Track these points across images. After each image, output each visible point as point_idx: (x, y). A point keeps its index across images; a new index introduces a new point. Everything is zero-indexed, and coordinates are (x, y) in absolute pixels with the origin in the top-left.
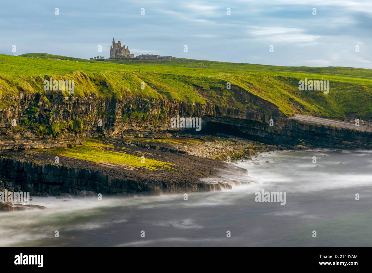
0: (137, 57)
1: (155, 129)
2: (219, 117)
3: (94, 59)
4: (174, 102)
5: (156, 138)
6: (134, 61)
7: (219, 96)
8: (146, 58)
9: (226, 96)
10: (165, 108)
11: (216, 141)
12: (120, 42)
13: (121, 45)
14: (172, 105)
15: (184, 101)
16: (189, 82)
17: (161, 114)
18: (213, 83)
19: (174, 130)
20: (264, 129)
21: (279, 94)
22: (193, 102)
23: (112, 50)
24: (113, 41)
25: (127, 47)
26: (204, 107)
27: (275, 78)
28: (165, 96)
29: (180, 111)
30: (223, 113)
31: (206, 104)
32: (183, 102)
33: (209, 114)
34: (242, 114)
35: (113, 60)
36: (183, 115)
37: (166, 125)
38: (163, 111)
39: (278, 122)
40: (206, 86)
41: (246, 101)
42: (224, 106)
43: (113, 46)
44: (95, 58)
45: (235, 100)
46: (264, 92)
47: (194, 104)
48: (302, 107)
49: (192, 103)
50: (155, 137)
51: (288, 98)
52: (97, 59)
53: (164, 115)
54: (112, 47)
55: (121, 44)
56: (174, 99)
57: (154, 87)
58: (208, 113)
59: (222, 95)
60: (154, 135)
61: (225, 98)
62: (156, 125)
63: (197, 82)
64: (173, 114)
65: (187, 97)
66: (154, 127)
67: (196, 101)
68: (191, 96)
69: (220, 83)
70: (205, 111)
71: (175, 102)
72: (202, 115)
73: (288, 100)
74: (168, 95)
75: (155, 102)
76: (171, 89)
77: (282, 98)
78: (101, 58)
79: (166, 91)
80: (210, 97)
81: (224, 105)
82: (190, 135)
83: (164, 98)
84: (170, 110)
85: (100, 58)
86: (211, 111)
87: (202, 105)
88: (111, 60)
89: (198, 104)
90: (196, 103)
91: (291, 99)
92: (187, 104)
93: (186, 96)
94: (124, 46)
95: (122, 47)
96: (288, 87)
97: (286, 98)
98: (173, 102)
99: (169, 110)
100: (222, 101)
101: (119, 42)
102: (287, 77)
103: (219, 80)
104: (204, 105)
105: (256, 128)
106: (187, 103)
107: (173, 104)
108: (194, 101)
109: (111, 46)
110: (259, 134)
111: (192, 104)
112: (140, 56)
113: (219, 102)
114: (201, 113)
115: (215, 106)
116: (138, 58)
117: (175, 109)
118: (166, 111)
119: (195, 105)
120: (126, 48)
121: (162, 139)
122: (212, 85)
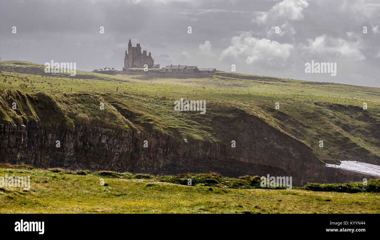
0: (163, 69)
8: (177, 71)
14: (152, 141)
22: (183, 137)
23: (127, 57)
24: (130, 44)
25: (150, 54)
26: (200, 145)
29: (164, 150)
31: (203, 141)
33: (208, 155)
38: (137, 149)
39: (309, 170)
43: (129, 51)
44: (101, 69)
53: (139, 155)
54: (128, 53)
55: (140, 48)
58: (206, 153)
65: (176, 130)
67: (188, 136)
70: (202, 151)
75: (124, 136)
84: (149, 148)
86: (211, 151)
89: (192, 141)
90: (188, 139)
93: (174, 129)
94: (145, 52)
95: (142, 53)
101: (138, 45)
104: (200, 142)
108: (186, 137)
109: (126, 52)
111: (182, 140)
112: (167, 68)
114: (197, 154)
115: (217, 144)
116: (165, 70)
117: (157, 147)
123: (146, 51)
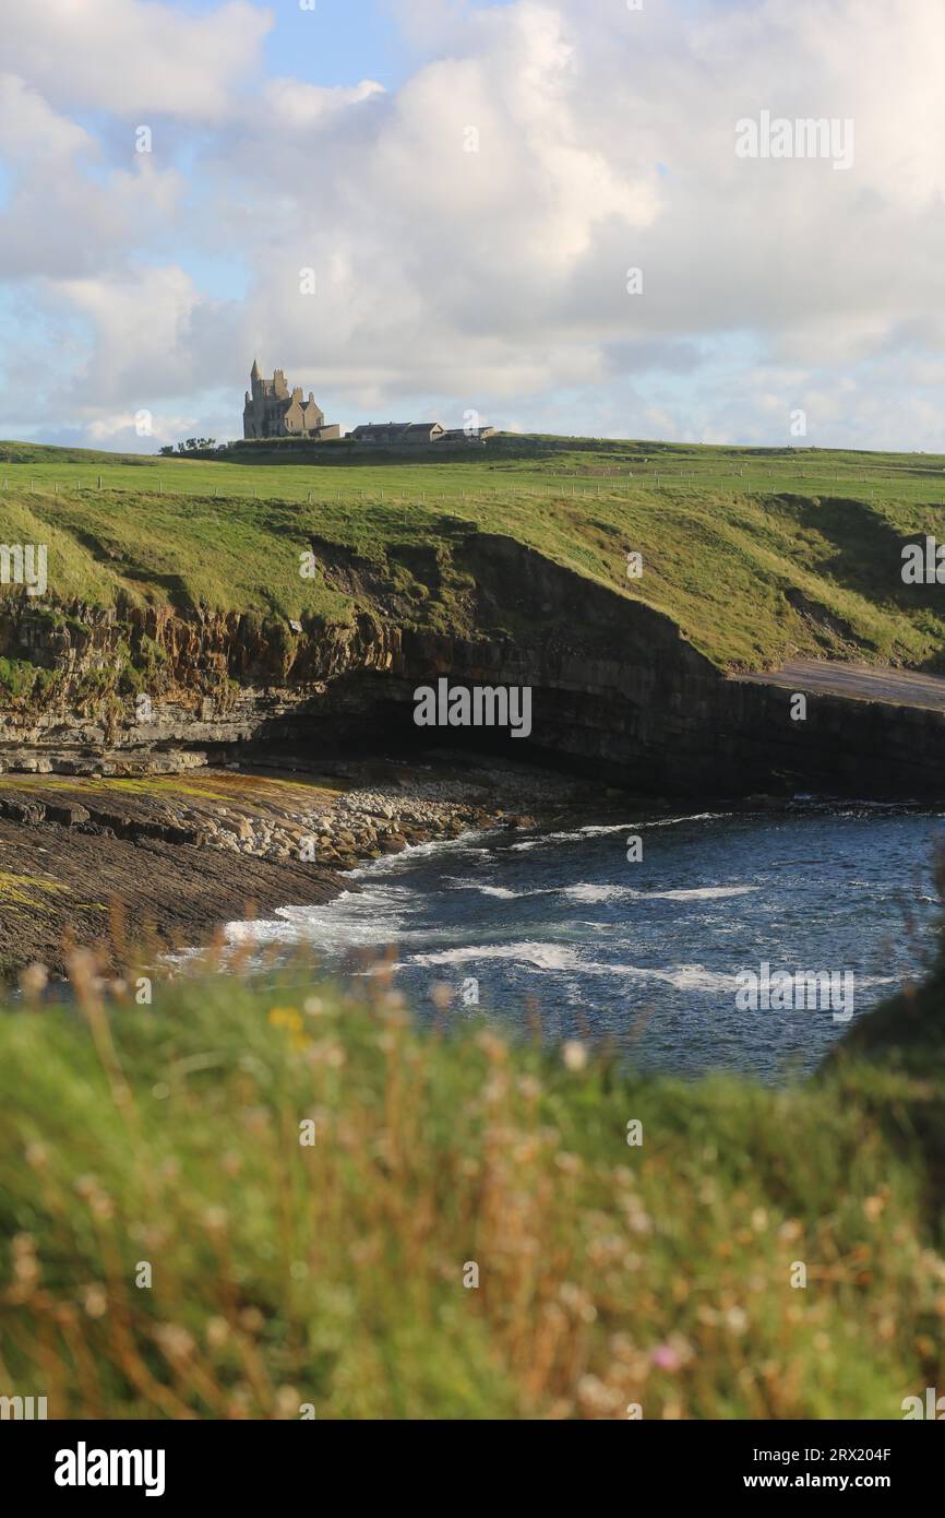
0: (348, 435)
1: (106, 736)
2: (422, 677)
3: (176, 449)
4: (203, 617)
5: (111, 776)
6: (336, 451)
7: (424, 589)
8: (385, 435)
9: (454, 585)
10: (153, 646)
11: (403, 783)
12: (282, 373)
13: (286, 385)
14: (188, 633)
15: (249, 610)
16: (296, 530)
17: (131, 669)
18: (403, 530)
19: (210, 738)
20: (622, 726)
21: (743, 574)
22: (290, 615)
23: (250, 410)
24: (254, 374)
25: (311, 396)
26: (344, 637)
27: (767, 503)
28: (161, 594)
29: (230, 658)
30: (437, 662)
31: (353, 623)
32: (243, 618)
33: (371, 665)
34: (522, 663)
35: (252, 451)
36: (246, 672)
37: (163, 718)
38: (140, 657)
39: (679, 695)
40: (369, 543)
41: (546, 607)
42: (439, 631)
43: (254, 395)
44: (181, 446)
45: (493, 601)
46: (670, 567)
47: (297, 626)
48: (845, 628)
49: (286, 618)
50: (105, 769)
51: (780, 588)
52: (186, 448)
53: (146, 676)
54: (251, 399)
55: (284, 383)
56: (202, 605)
57: (121, 557)
58: (367, 662)
59: (439, 585)
60: (101, 761)
61: (448, 595)
62: (108, 718)
63: (331, 532)
64: (198, 672)
65: (267, 596)
66: (101, 725)
67: (305, 612)
68: (285, 589)
69: (435, 531)
70: (348, 654)
71: (207, 619)
72: (337, 671)
73: (778, 599)
74: (176, 588)
75: (92, 621)
76: (201, 562)
77: (753, 590)
78: (201, 445)
79: (172, 570)
80: (380, 591)
81: (442, 624)
82: (294, 759)
83: (150, 599)
84: (182, 653)
85: (198, 445)
86: (377, 651)
87: (333, 627)
88: (243, 450)
89: (315, 626)
90: (304, 619)
91: (795, 595)
92: (264, 624)
93: (263, 592)
94: (298, 391)
95: (290, 394)
96: (811, 543)
97: (771, 589)
98: (195, 617)
99: (176, 653)
100: (434, 607)
101: (279, 374)
102: (820, 498)
103: (433, 517)
104: (344, 627)
105: (589, 723)
106: (265, 619)
107: (192, 628)
108: (298, 613)
109: (247, 395)
110: (603, 752)
111: (286, 626)
112: (361, 431)
113: (418, 614)
114: (333, 664)
115: (399, 631)
116: (352, 438)
117: (205, 649)
118: (158, 659)
119: (300, 629)
120: (306, 399)
121: (140, 778)
122: (398, 539)
123: (301, 390)
